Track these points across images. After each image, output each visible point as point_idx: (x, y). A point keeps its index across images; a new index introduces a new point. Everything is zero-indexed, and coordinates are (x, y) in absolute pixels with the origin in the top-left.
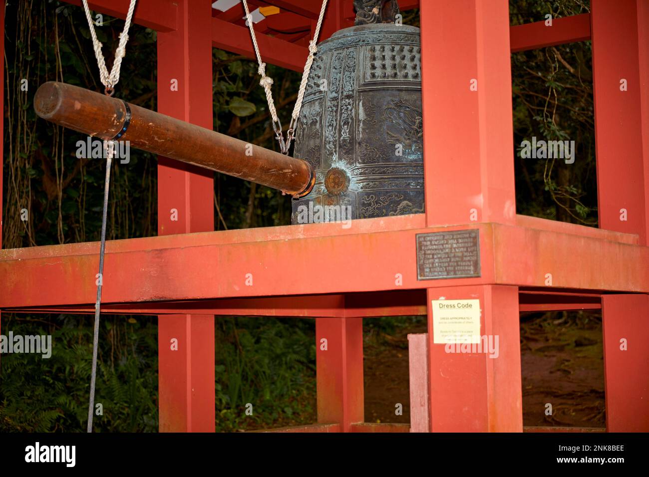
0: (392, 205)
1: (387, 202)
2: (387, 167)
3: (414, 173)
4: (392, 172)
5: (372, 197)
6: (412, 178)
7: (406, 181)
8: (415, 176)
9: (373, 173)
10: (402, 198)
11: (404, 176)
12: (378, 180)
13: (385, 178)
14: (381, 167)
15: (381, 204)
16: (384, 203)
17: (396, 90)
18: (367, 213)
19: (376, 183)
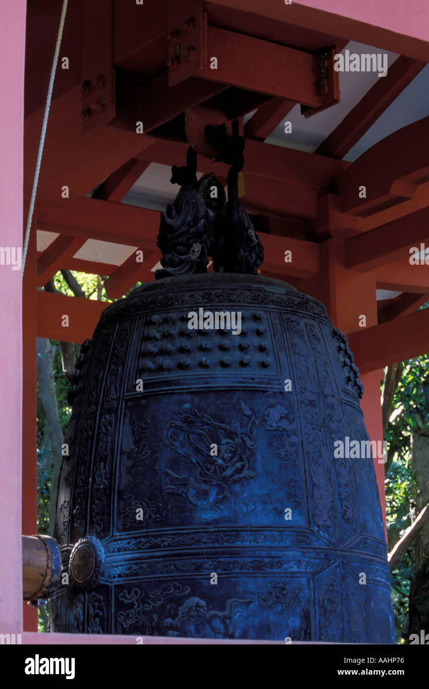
0: (168, 607)
1: (160, 600)
2: (161, 536)
3: (211, 545)
4: (169, 545)
5: (136, 593)
6: (207, 553)
7: (195, 561)
8: (213, 550)
9: (139, 549)
10: (187, 592)
11: (191, 551)
12: (145, 561)
13: (158, 557)
14: (152, 536)
15: (149, 604)
16: (155, 602)
17: (187, 393)
18: (127, 622)
19: (143, 565)
